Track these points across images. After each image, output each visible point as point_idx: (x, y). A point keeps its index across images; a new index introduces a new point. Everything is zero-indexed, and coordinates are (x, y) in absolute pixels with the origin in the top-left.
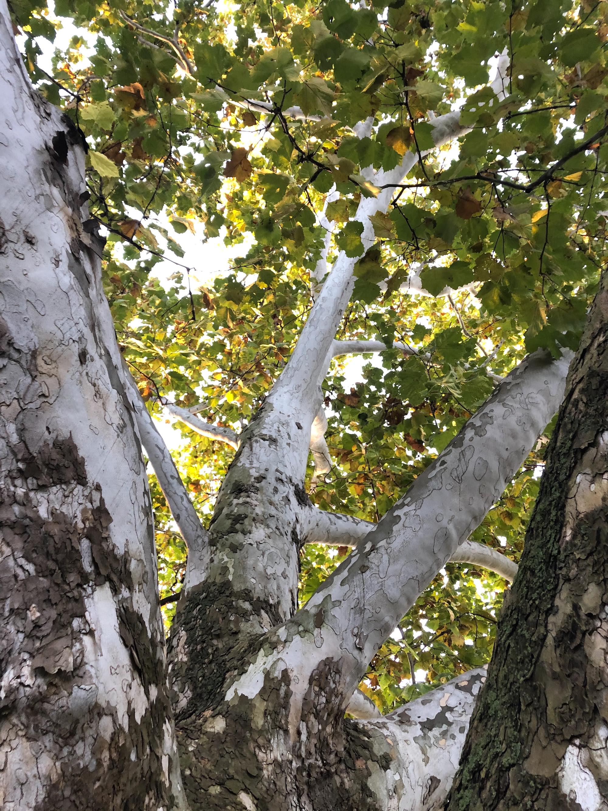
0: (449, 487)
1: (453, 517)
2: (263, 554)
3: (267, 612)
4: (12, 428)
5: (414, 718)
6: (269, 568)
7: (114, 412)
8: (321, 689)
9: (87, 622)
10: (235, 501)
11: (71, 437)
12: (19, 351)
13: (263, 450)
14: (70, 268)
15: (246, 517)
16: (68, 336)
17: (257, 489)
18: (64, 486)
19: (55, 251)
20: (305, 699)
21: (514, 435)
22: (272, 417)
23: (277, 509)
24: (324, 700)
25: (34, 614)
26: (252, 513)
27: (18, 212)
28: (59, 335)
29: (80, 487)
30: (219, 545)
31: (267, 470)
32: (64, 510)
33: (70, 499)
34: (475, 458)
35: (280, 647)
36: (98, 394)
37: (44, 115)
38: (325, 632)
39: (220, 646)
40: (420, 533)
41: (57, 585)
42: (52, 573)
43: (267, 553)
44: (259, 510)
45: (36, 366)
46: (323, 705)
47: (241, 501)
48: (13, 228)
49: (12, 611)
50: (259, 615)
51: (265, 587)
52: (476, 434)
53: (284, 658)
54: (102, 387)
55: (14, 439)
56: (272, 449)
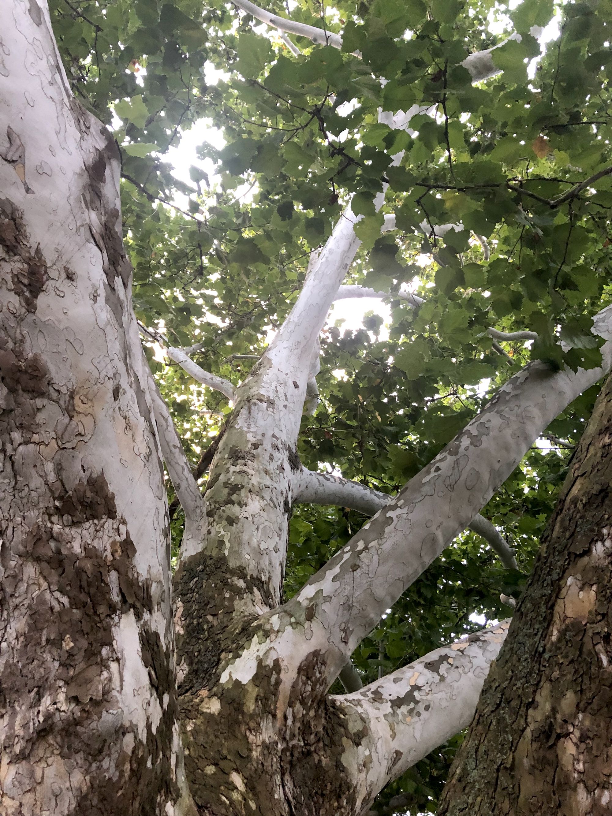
0: (441, 494)
1: (441, 524)
2: (257, 529)
3: (259, 590)
4: (50, 467)
5: (385, 696)
6: (263, 542)
7: (142, 441)
8: (308, 678)
9: (113, 651)
10: (232, 469)
11: (102, 473)
12: (58, 391)
13: (261, 413)
14: (107, 301)
15: (243, 487)
16: (103, 374)
17: (254, 456)
18: (96, 521)
19: (94, 286)
20: (293, 687)
21: (507, 448)
22: (270, 375)
23: (272, 479)
24: (309, 688)
25: (68, 644)
26: (248, 484)
27: (60, 248)
28: (96, 374)
29: (110, 521)
30: (216, 517)
31: (263, 435)
32: (95, 545)
33: (100, 534)
34: (468, 468)
35: (273, 636)
36: (128, 427)
37: (84, 128)
38: (315, 625)
39: (215, 623)
40: (410, 537)
41: (88, 615)
42: (85, 605)
43: (261, 527)
44: (255, 480)
45: (73, 406)
46: (308, 693)
47: (238, 468)
48: (54, 264)
49: (48, 641)
50: (252, 593)
51: (258, 563)
52: (471, 443)
53: (275, 647)
54: (132, 419)
55: (52, 477)
56: (269, 412)
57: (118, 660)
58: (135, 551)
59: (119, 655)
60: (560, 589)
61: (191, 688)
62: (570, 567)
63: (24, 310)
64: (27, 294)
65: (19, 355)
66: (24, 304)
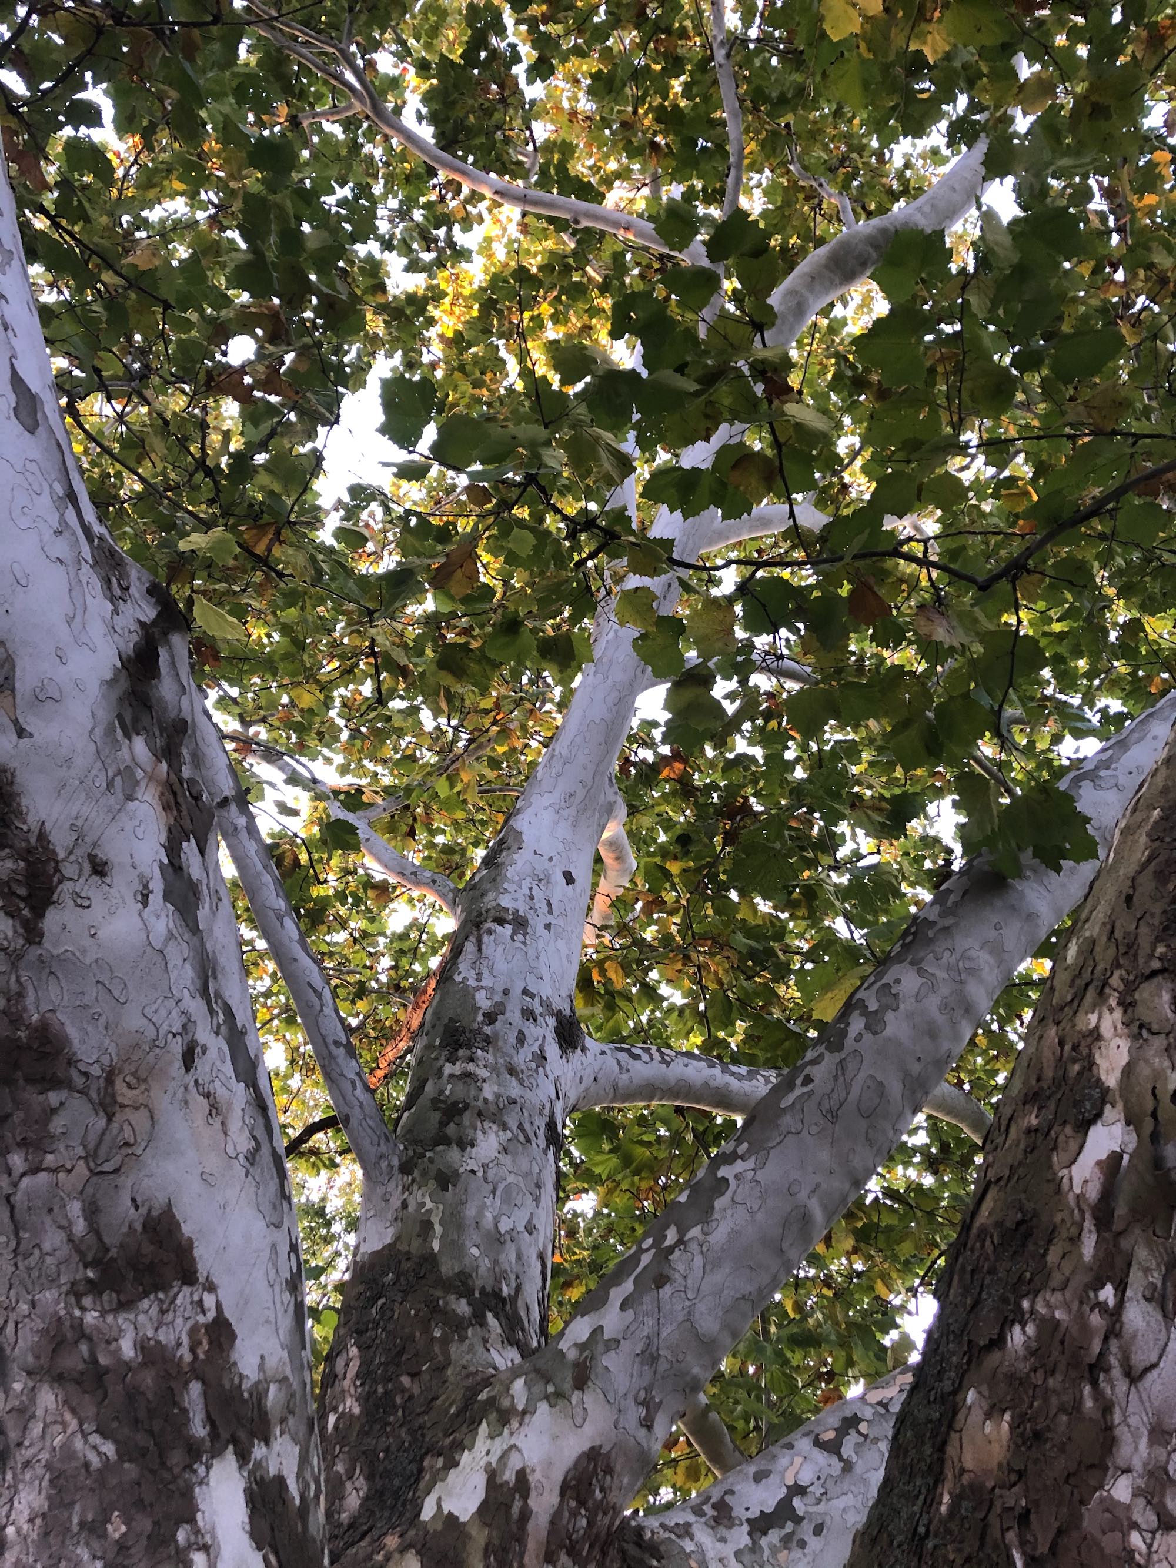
0: (814, 1130)
1: (818, 1186)
2: (494, 1192)
3: (496, 1316)
4: (75, 1208)
5: (738, 1512)
6: (504, 1219)
7: (241, 1129)
8: (582, 1503)
9: (197, 1532)
10: (448, 1069)
11: (169, 1205)
12: (86, 1074)
13: (500, 949)
14: (167, 897)
15: (467, 1106)
16: (165, 1028)
17: (488, 1040)
18: (161, 1295)
19: (141, 876)
20: (552, 1523)
21: (932, 1033)
22: (520, 864)
23: (521, 1083)
24: (584, 1522)
25: (117, 1529)
26: (476, 1099)
27: (79, 823)
28: (151, 1032)
29: (186, 1290)
30: (416, 1173)
31: (506, 992)
32: (162, 1338)
33: (169, 1317)
34: (862, 1075)
35: (515, 1424)
36: (215, 1109)
37: (118, 592)
38: (591, 1399)
39: (416, 1391)
40: (760, 1216)
41: (153, 1472)
42: (144, 1452)
43: (501, 1187)
44: (489, 1091)
45: (113, 1096)
46: (582, 1532)
47: (457, 1069)
48: (71, 853)
49: (82, 1524)
50: (483, 1323)
51: (496, 1262)
52: (867, 1027)
53: (519, 1444)
54: (220, 1092)
55: (80, 1226)
56: (517, 944)
57: (205, 1548)
58: (233, 1336)
59: (208, 1539)
60: (955, 1413)
61: (370, 1529)
62: (973, 1366)
63: (21, 941)
64: (26, 912)
65: (16, 1019)
66: (21, 931)
